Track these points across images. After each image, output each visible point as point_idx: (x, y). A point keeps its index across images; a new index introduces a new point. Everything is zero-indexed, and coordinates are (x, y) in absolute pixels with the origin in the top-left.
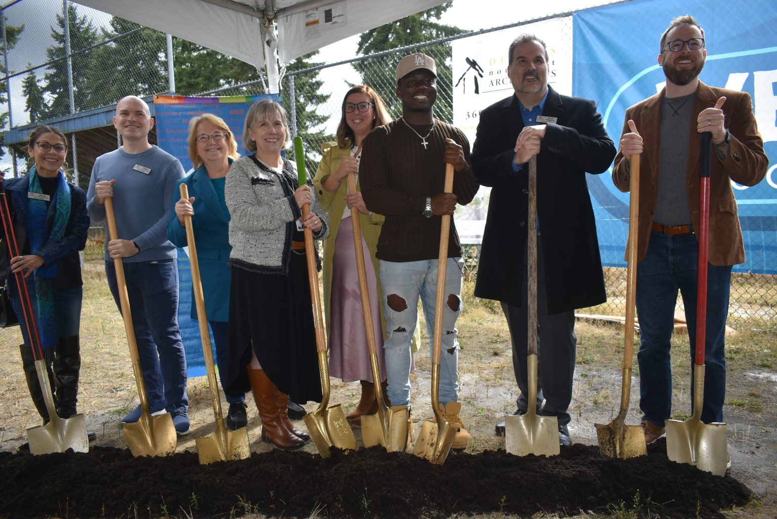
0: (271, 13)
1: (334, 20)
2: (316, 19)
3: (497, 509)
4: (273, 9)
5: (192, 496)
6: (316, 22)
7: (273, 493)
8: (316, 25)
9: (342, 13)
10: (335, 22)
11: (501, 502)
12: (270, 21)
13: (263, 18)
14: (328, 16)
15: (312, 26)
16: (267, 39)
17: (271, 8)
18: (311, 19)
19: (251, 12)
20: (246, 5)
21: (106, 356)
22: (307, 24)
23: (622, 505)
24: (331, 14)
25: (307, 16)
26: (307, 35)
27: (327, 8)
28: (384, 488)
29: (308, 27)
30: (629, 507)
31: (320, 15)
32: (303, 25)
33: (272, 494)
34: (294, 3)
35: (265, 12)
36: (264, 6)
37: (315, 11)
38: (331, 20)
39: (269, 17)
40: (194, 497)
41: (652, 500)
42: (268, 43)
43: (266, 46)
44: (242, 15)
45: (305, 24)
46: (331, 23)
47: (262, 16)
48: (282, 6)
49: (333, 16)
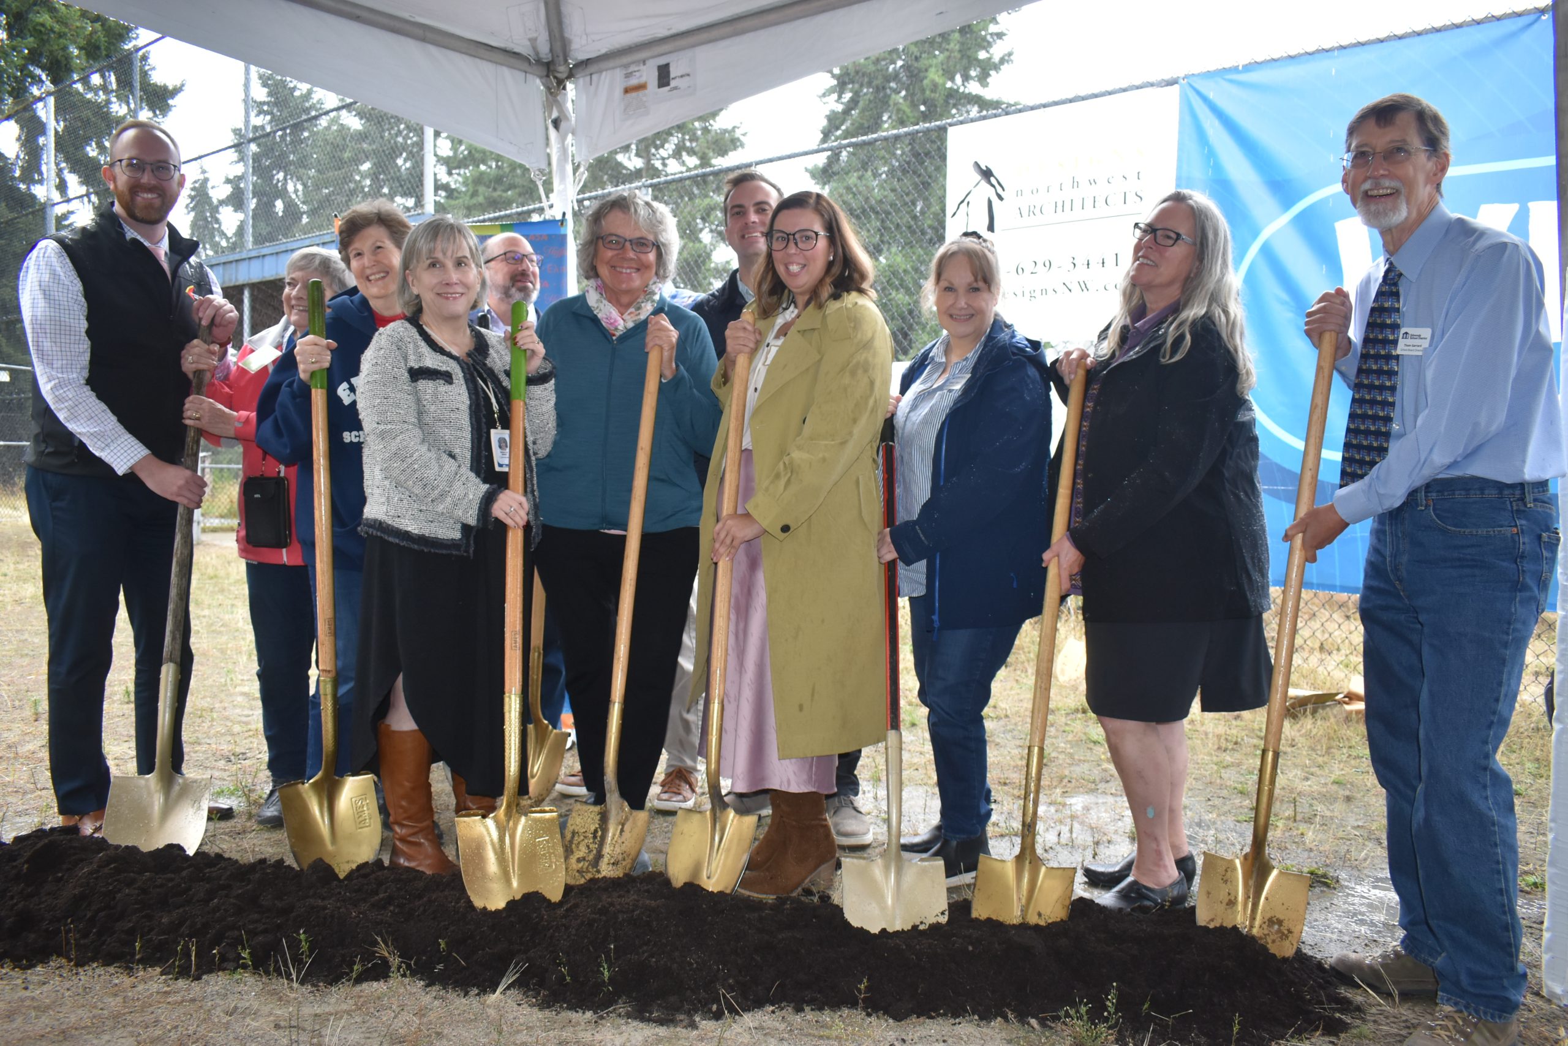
0: (562, 68)
1: (673, 84)
2: (643, 80)
3: (853, 1004)
4: (566, 61)
5: (299, 934)
6: (641, 87)
7: (447, 944)
8: (641, 93)
9: (687, 71)
10: (676, 88)
11: (859, 990)
12: (561, 84)
13: (548, 76)
14: (664, 76)
15: (634, 94)
16: (555, 115)
17: (561, 58)
18: (634, 81)
19: (525, 66)
20: (515, 53)
21: (240, 699)
22: (627, 91)
23: (1083, 1009)
24: (668, 73)
25: (628, 76)
26: (625, 110)
27: (662, 61)
28: (645, 948)
29: (628, 95)
30: (1096, 1015)
31: (648, 74)
32: (618, 92)
33: (442, 946)
34: (603, 51)
35: (552, 68)
36: (550, 56)
37: (642, 67)
38: (668, 84)
39: (559, 75)
40: (302, 937)
41: (1150, 1008)
42: (556, 123)
43: (552, 132)
44: (506, 72)
45: (622, 90)
46: (667, 89)
47: (545, 73)
48: (582, 56)
49: (672, 75)
